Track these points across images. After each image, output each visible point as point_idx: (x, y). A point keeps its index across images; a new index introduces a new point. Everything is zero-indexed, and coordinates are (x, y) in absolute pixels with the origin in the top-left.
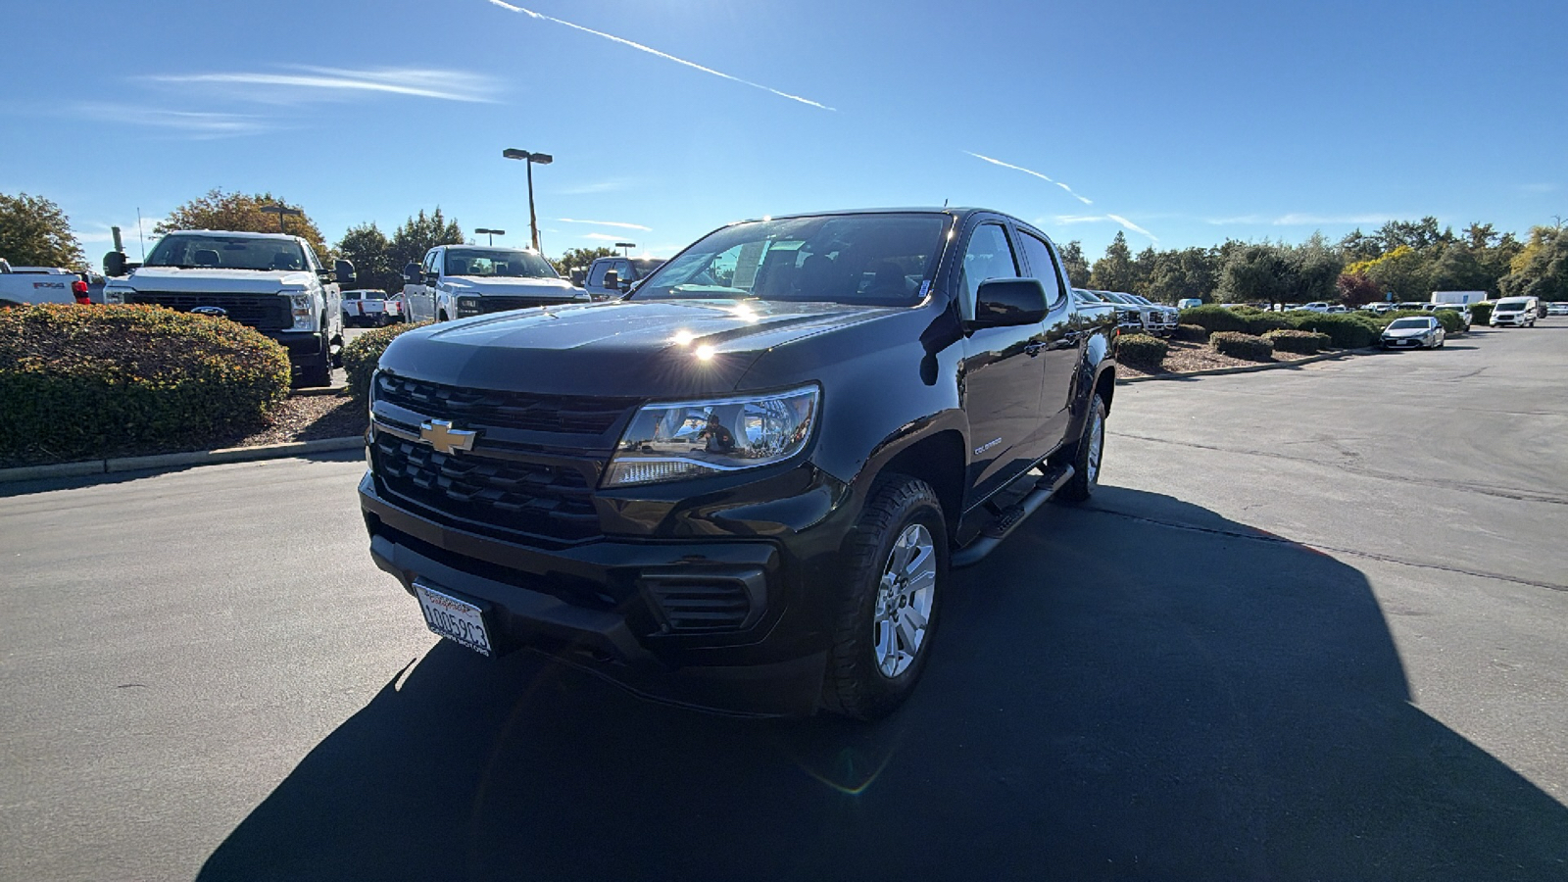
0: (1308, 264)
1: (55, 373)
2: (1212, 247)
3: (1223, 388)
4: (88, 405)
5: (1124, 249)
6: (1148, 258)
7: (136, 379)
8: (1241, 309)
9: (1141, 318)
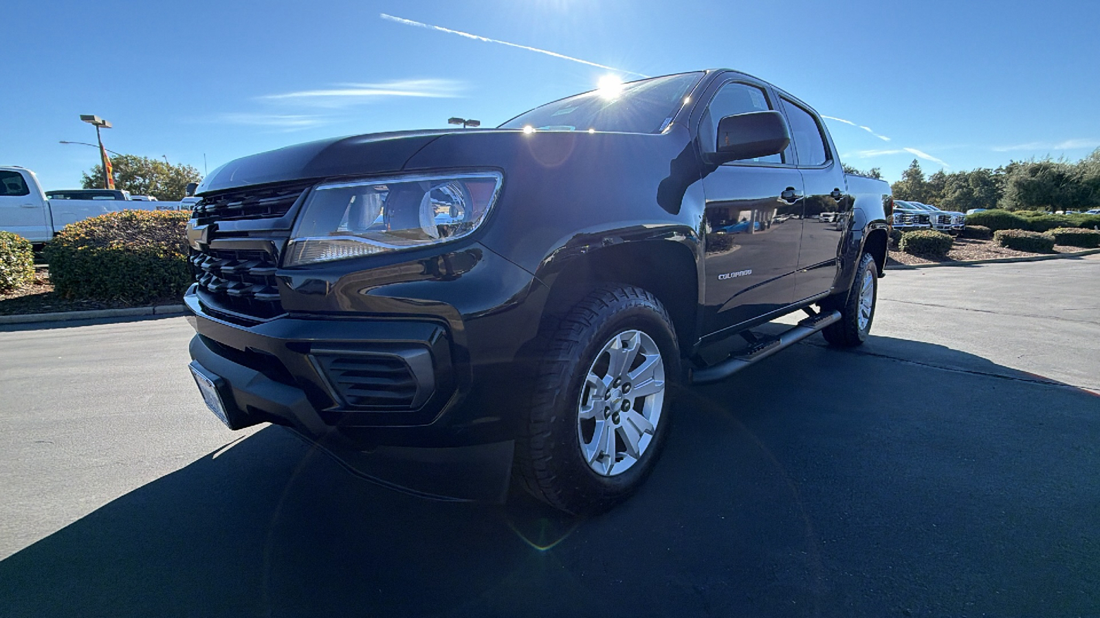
0: (1088, 176)
1: (129, 251)
2: (998, 167)
3: (1004, 272)
4: (147, 270)
5: (918, 173)
6: (939, 178)
7: (176, 254)
8: (1025, 214)
9: (930, 221)
